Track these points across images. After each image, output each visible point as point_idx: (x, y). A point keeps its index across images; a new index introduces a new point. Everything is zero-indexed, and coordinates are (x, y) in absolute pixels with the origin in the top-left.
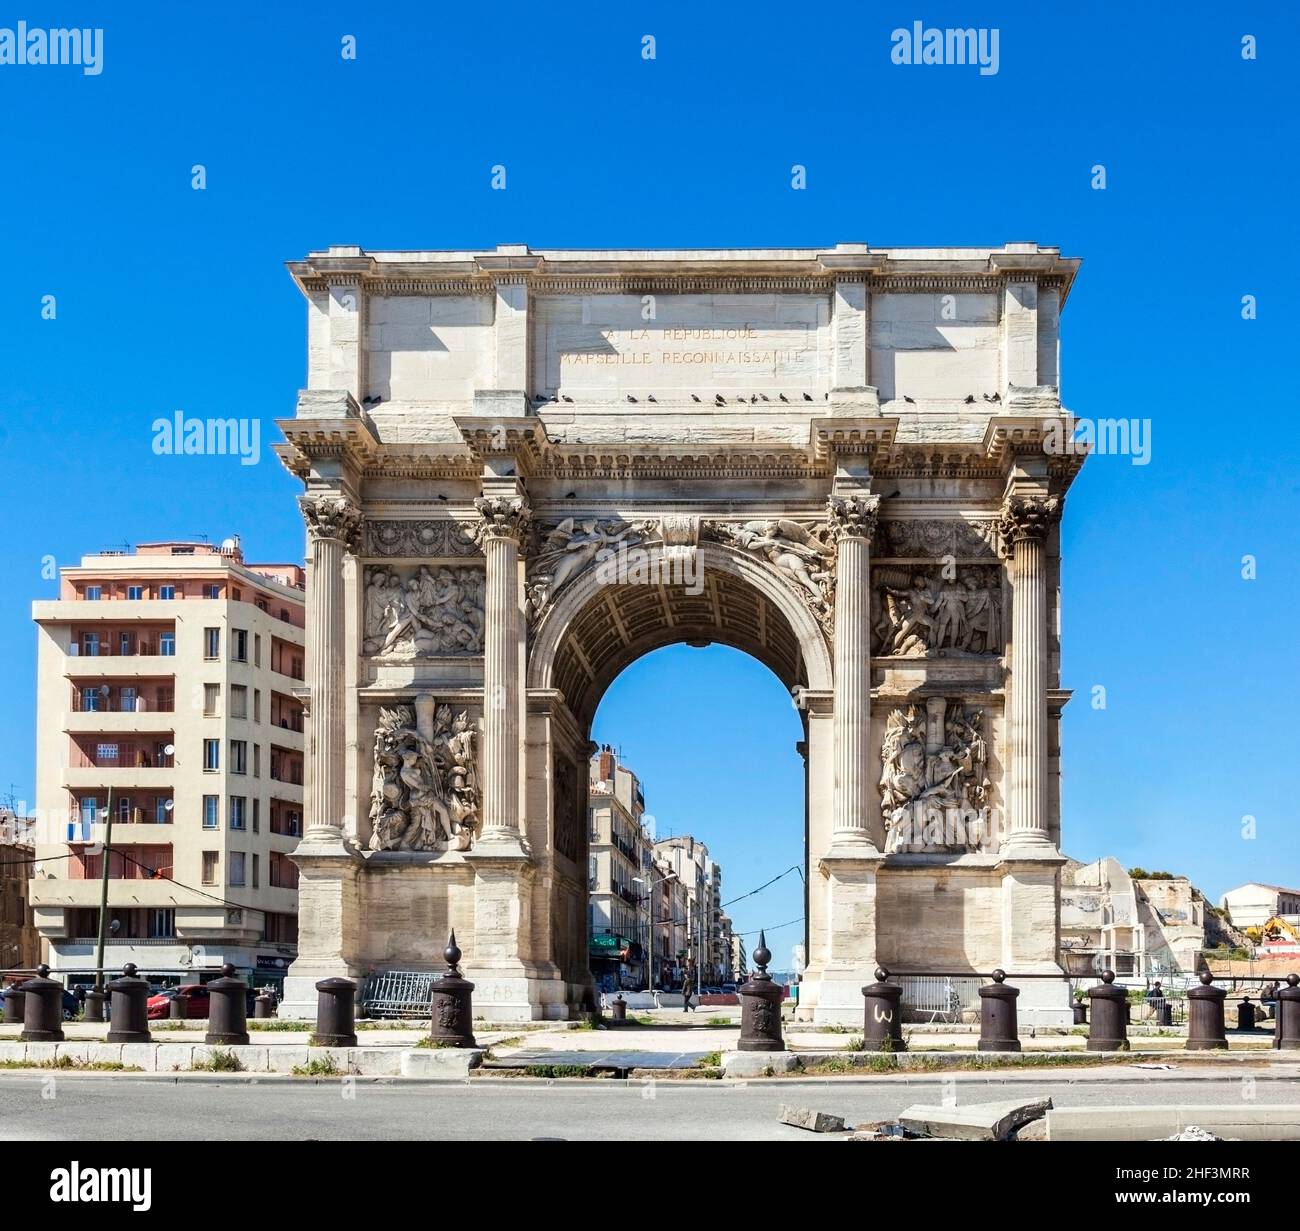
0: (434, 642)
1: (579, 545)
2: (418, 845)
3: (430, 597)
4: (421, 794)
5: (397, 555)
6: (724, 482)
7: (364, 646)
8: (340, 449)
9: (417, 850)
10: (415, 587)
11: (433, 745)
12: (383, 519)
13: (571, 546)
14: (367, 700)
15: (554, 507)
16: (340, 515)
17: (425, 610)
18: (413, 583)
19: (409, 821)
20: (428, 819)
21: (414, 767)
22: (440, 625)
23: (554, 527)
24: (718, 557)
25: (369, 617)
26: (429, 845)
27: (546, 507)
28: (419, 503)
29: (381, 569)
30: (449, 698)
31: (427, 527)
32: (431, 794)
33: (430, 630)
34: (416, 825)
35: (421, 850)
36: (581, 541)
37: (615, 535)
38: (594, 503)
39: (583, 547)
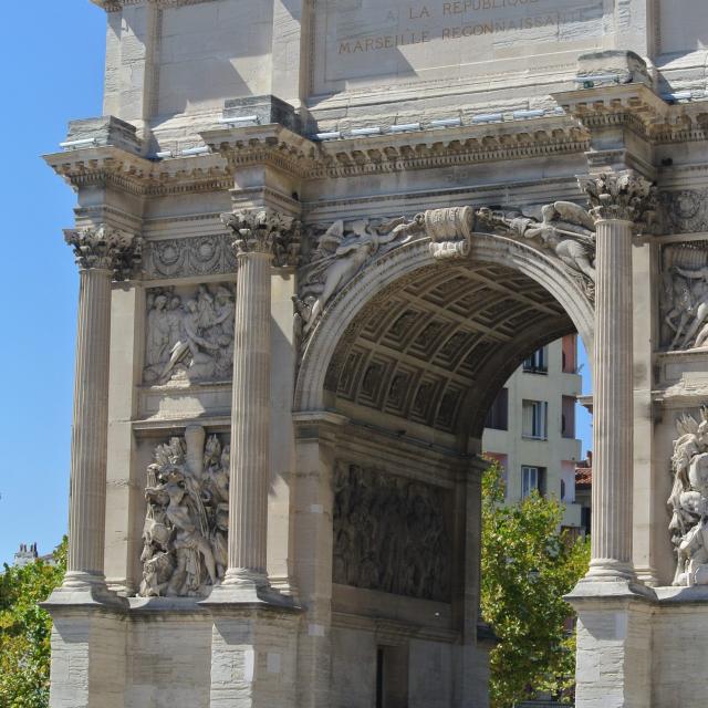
0: (209, 366)
1: (348, 249)
2: (183, 591)
3: (207, 318)
4: (186, 534)
5: (176, 274)
6: (500, 164)
7: (143, 375)
8: (102, 176)
9: (183, 596)
10: (193, 308)
11: (199, 480)
12: (165, 238)
13: (340, 251)
14: (143, 434)
15: (327, 209)
16: (102, 244)
17: (203, 331)
18: (191, 304)
19: (175, 563)
20: (193, 561)
21: (180, 504)
22: (217, 347)
23: (324, 231)
24: (492, 250)
25: (150, 343)
26: (194, 590)
27: (319, 210)
28: (197, 218)
29: (161, 291)
30: (217, 427)
31: (205, 243)
32: (197, 533)
33: (208, 354)
34: (181, 569)
35: (186, 596)
36: (350, 244)
37: (387, 234)
38: (366, 201)
39: (352, 251)
